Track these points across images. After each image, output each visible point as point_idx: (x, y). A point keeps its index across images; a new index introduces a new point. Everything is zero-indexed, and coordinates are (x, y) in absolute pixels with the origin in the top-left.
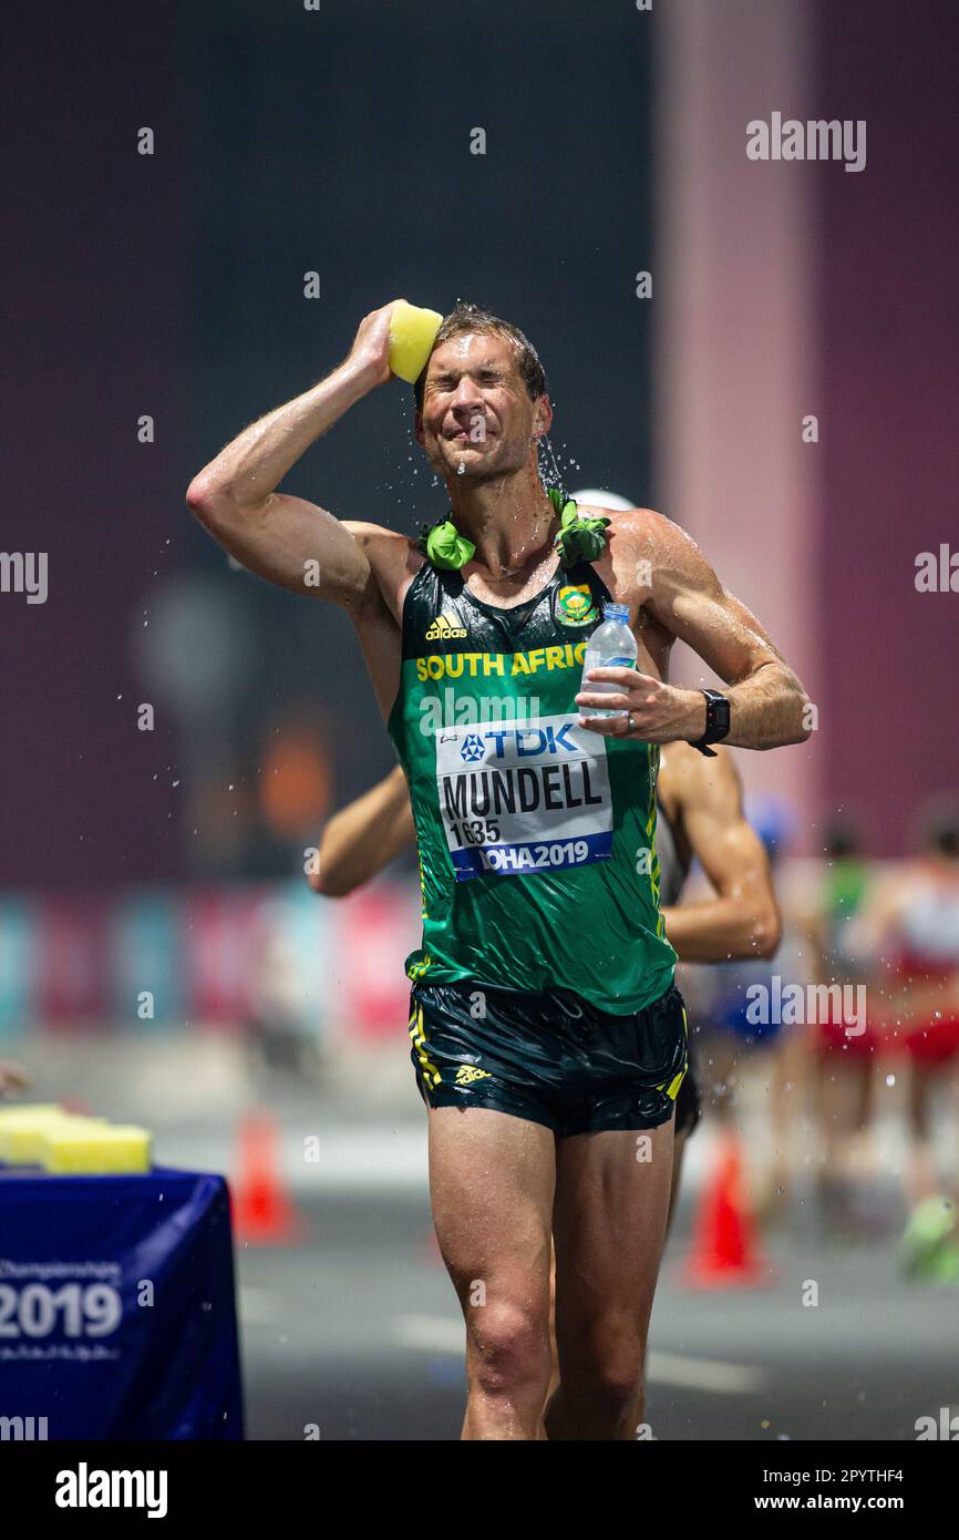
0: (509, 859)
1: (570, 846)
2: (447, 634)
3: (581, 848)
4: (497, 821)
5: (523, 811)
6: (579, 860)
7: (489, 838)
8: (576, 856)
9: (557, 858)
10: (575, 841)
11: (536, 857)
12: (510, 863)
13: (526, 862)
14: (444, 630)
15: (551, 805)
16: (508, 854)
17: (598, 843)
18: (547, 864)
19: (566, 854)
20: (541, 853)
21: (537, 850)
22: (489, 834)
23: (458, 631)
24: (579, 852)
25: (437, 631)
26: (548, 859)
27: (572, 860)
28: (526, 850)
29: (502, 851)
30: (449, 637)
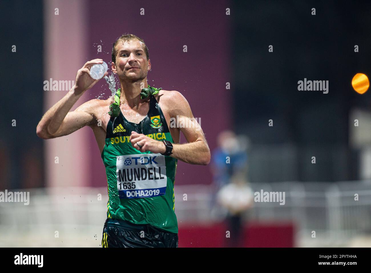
0: (138, 193)
1: (154, 191)
2: (120, 131)
3: (158, 191)
4: (135, 183)
5: (142, 180)
6: (157, 194)
7: (132, 188)
8: (156, 193)
9: (151, 194)
10: (156, 189)
11: (145, 193)
12: (138, 195)
13: (143, 195)
14: (119, 130)
15: (150, 179)
16: (138, 192)
17: (162, 190)
18: (148, 195)
19: (153, 193)
20: (146, 192)
21: (145, 191)
22: (132, 186)
23: (123, 130)
24: (157, 192)
25: (117, 130)
26: (148, 194)
27: (155, 195)
28: (142, 191)
29: (136, 191)
30: (121, 131)
